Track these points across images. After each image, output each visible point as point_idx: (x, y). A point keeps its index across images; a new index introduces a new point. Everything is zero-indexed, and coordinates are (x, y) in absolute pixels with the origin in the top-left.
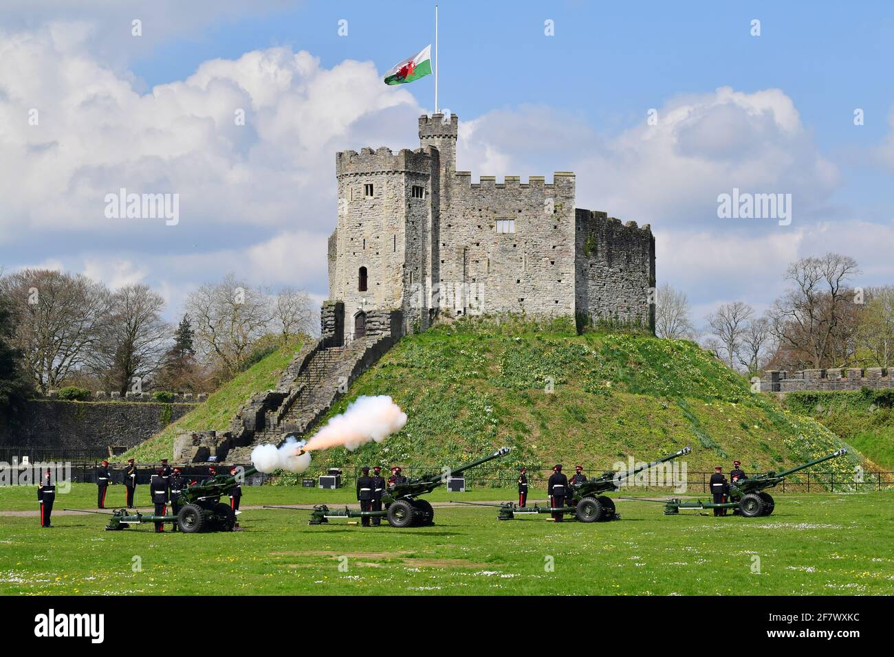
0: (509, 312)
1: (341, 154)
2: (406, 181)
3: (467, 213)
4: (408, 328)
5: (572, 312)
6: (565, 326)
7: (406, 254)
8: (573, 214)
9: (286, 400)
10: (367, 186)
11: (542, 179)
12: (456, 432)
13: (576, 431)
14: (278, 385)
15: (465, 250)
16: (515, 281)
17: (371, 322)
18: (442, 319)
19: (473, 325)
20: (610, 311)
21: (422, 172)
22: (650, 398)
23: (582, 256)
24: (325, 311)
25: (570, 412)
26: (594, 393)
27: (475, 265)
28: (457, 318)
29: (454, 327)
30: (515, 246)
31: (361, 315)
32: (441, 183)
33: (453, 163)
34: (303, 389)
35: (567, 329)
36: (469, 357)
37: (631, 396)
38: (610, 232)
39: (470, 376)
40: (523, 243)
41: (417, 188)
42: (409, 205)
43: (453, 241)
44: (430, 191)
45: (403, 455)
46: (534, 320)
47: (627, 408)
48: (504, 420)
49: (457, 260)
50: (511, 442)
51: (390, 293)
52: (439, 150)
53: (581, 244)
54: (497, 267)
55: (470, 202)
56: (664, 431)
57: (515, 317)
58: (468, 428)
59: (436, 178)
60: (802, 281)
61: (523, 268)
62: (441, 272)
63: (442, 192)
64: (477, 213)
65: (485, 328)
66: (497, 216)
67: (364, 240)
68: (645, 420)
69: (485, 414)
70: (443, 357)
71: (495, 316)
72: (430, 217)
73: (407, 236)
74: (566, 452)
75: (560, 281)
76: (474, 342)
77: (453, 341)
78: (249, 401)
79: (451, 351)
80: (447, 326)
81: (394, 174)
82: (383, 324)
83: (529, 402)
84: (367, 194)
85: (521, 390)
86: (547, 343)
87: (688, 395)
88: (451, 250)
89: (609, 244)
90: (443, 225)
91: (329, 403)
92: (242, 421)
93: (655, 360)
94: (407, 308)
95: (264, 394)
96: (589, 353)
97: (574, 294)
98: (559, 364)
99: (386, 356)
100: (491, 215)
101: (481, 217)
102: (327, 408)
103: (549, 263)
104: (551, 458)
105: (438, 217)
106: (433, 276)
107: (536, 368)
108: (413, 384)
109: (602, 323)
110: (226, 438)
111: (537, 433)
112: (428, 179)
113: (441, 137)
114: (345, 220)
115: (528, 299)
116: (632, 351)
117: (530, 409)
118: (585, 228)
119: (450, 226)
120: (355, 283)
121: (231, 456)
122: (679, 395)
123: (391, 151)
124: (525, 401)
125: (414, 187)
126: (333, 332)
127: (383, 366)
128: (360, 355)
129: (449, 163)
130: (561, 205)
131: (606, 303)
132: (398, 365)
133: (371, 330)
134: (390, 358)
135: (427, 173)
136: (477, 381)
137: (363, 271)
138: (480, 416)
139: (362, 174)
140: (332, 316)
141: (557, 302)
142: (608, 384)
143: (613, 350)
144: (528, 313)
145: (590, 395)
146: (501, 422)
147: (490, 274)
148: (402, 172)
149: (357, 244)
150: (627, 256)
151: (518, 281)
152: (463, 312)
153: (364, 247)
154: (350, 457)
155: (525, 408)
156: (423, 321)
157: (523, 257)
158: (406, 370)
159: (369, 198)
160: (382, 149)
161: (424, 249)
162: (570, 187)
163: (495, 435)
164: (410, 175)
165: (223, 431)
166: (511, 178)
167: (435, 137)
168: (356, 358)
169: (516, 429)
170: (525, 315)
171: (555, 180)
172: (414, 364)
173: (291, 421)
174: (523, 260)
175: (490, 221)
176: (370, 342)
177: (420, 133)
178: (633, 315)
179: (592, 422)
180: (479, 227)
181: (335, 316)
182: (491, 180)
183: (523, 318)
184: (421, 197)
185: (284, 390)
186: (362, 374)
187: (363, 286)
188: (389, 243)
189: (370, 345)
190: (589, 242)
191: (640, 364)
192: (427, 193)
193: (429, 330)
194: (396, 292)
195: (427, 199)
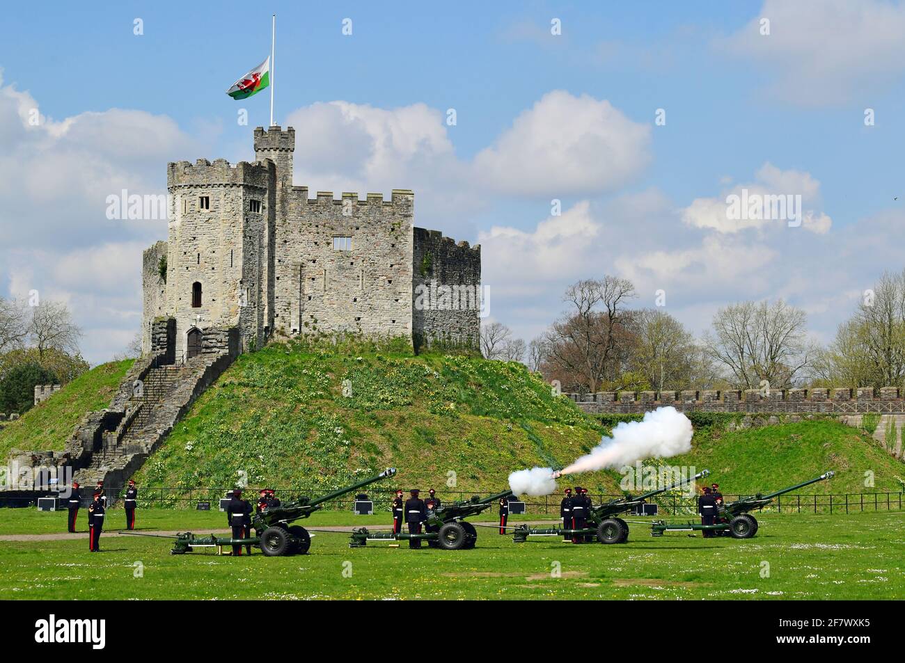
0: (345, 331)
1: (173, 165)
2: (244, 195)
3: (303, 229)
4: (244, 346)
5: (409, 332)
6: (402, 346)
7: (243, 269)
8: (411, 233)
9: (124, 420)
10: (202, 198)
11: (381, 196)
12: (308, 454)
13: (428, 453)
14: (112, 404)
15: (302, 266)
16: (351, 300)
17: (207, 339)
18: (277, 338)
19: (309, 344)
20: (444, 332)
21: (259, 186)
22: (495, 420)
23: (419, 276)
24: (157, 327)
25: (419, 434)
26: (441, 414)
27: (311, 282)
28: (292, 337)
29: (289, 346)
30: (352, 263)
31: (194, 332)
32: (277, 197)
33: (290, 177)
34: (140, 408)
35: (404, 350)
36: (312, 378)
37: (475, 417)
38: (444, 251)
39: (315, 397)
40: (360, 261)
41: (255, 202)
42: (247, 219)
43: (289, 258)
44: (266, 205)
45: (258, 478)
46: (372, 339)
47: (474, 431)
48: (355, 442)
49: (293, 277)
50: (365, 464)
51: (226, 310)
52: (276, 163)
53: (418, 263)
54: (334, 285)
55: (307, 218)
56: (512, 453)
57: (351, 336)
58: (321, 450)
59: (273, 192)
60: (580, 304)
61: (360, 287)
62: (276, 288)
63: (278, 207)
64: (314, 229)
65: (321, 347)
66: (334, 233)
67: (199, 255)
68: (493, 441)
69: (336, 435)
70: (285, 377)
71: (331, 335)
72: (266, 232)
73: (244, 251)
74: (420, 474)
75: (397, 300)
76: (315, 361)
77: (293, 360)
78: (84, 420)
79: (292, 370)
80: (282, 344)
81: (231, 187)
82: (221, 342)
83: (378, 423)
84: (202, 207)
85: (369, 411)
86: (388, 363)
87: (528, 417)
88: (287, 266)
89: (444, 264)
90: (278, 241)
91: (172, 423)
92: (80, 442)
93: (494, 382)
94: (244, 326)
95: (100, 413)
96: (431, 375)
97: (411, 314)
98: (403, 385)
99: (225, 375)
100: (328, 232)
101: (318, 233)
102: (170, 428)
103: (387, 281)
104: (406, 480)
105: (274, 232)
106: (269, 293)
107: (381, 389)
108: (258, 404)
109: (436, 343)
110: (66, 459)
111: (389, 455)
112: (265, 193)
113: (278, 151)
114: (177, 233)
115: (365, 318)
116: (471, 373)
117: (380, 430)
118: (422, 247)
119: (285, 242)
120: (189, 298)
121: (77, 478)
122: (521, 417)
123: (228, 163)
124: (374, 423)
125: (251, 201)
126: (165, 350)
127: (224, 386)
128: (201, 373)
129: (285, 178)
130: (399, 224)
131: (440, 324)
132: (240, 384)
133: (207, 347)
134: (229, 377)
135: (264, 187)
136: (323, 401)
137: (197, 287)
138: (331, 438)
139: (197, 185)
140: (164, 333)
141: (394, 321)
142: (452, 406)
143: (453, 371)
144: (364, 332)
145: (437, 417)
146: (353, 444)
147: (327, 292)
148: (240, 185)
149: (191, 258)
150: (460, 276)
151: (355, 300)
152: (298, 330)
153: (198, 262)
154: (202, 480)
155: (374, 430)
156: (258, 339)
157: (360, 275)
158: (248, 389)
159: (204, 210)
160: (220, 161)
161: (260, 265)
162: (408, 205)
163: (347, 457)
164: (248, 188)
165: (62, 453)
166: (349, 195)
167: (272, 150)
168: (196, 377)
169: (368, 451)
170: (362, 335)
171: (393, 198)
172: (256, 383)
173: (133, 442)
174: (361, 278)
175: (327, 238)
176: (209, 361)
177: (255, 145)
178: (465, 336)
179: (442, 445)
180: (316, 243)
181: (167, 333)
182: (328, 196)
183: (359, 337)
184: (258, 211)
185: (119, 410)
186: (202, 393)
187: (197, 302)
188: (226, 258)
189: (210, 364)
190: (425, 262)
191: (480, 385)
192: (264, 208)
193: (265, 348)
194: (233, 309)
195: (264, 213)
